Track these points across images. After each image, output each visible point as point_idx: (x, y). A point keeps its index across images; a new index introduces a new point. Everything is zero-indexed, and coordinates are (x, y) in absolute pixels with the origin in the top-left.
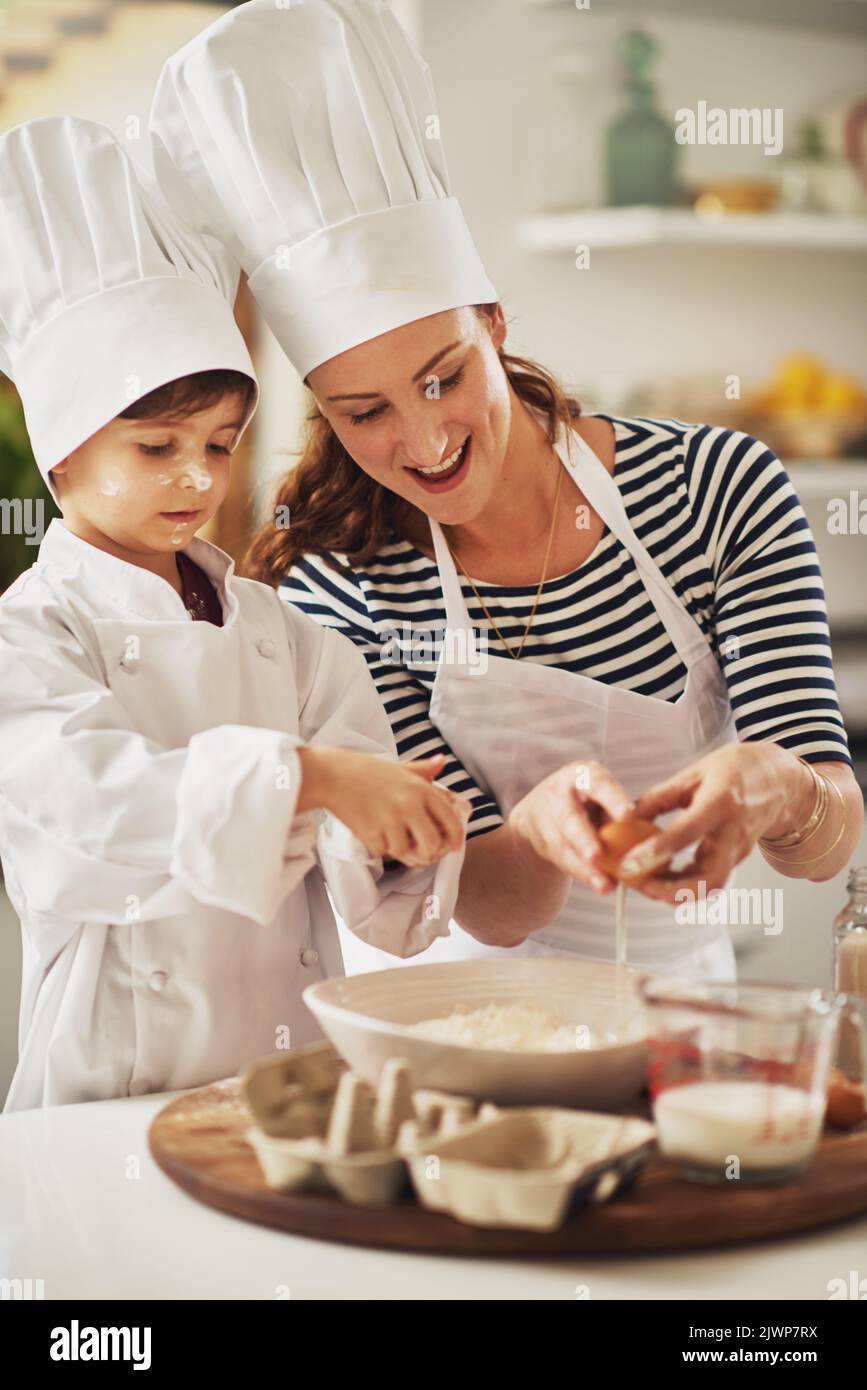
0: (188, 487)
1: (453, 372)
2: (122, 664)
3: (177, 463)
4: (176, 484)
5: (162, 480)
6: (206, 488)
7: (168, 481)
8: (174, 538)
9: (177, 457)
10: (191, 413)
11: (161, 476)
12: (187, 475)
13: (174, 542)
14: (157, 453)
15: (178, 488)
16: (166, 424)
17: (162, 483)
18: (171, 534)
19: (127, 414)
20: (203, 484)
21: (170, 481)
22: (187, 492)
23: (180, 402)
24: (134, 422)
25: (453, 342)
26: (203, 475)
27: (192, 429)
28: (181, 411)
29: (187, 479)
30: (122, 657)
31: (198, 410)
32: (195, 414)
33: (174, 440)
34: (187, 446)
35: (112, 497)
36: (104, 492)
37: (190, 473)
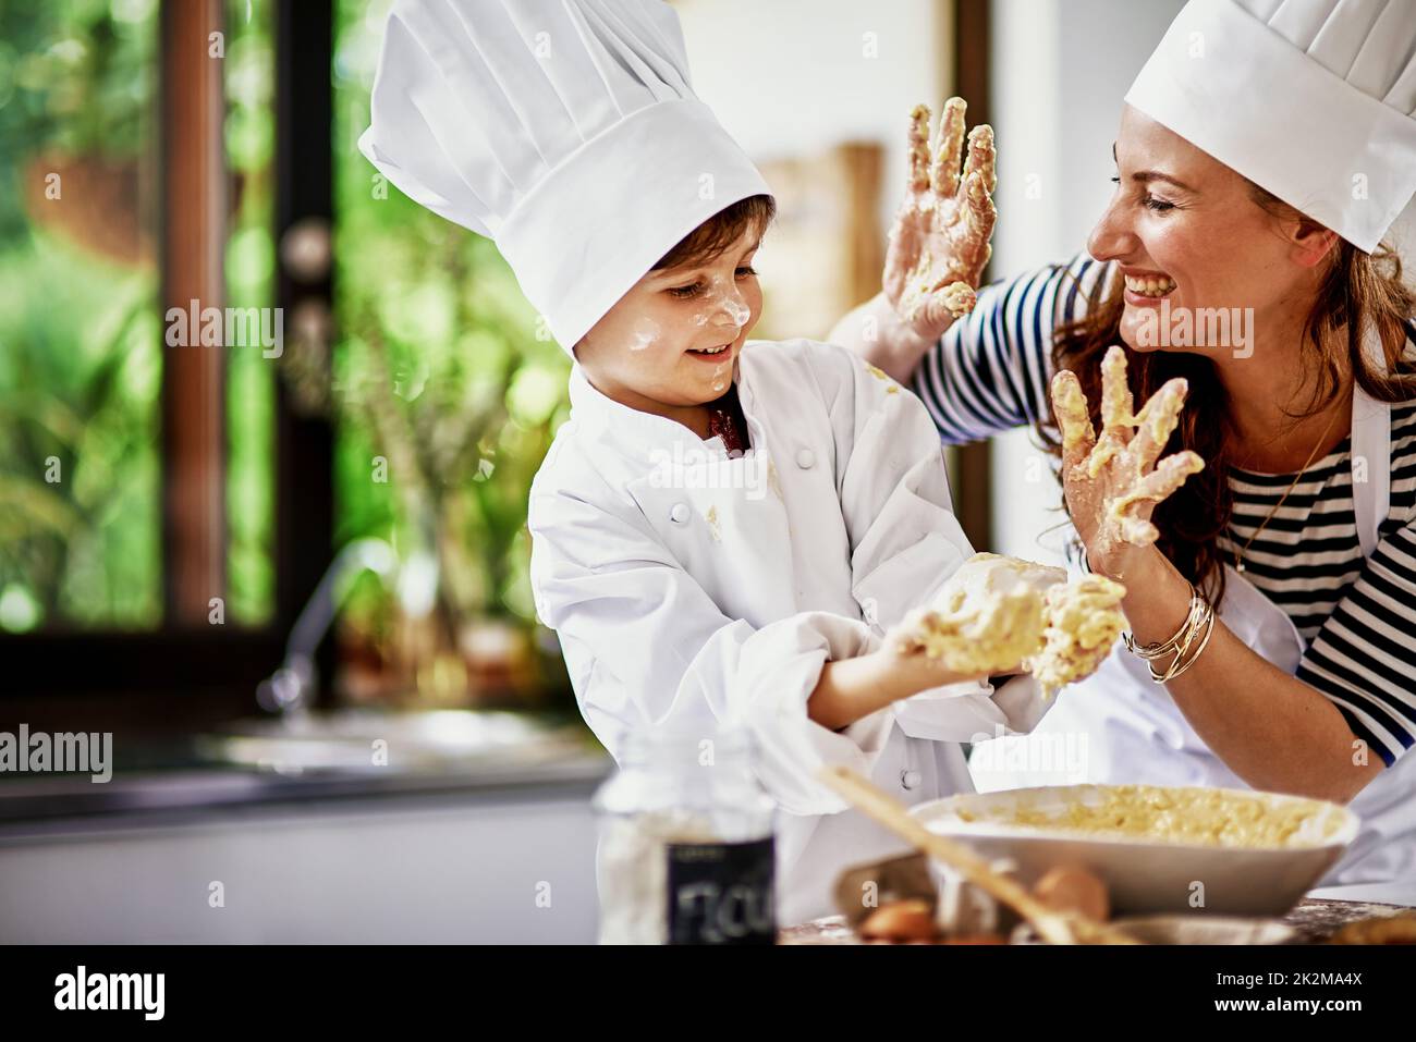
0: (723, 324)
3: (711, 301)
4: (711, 323)
5: (699, 321)
6: (746, 322)
7: (704, 321)
8: (715, 385)
9: (709, 295)
11: (697, 316)
12: (725, 313)
13: (717, 389)
14: (692, 292)
15: (714, 326)
16: (696, 266)
17: (699, 324)
18: (710, 382)
19: (656, 267)
20: (741, 319)
21: (706, 319)
22: (724, 329)
26: (739, 310)
27: (720, 265)
28: (712, 249)
29: (724, 316)
30: (671, 514)
31: (727, 244)
32: (727, 250)
33: (702, 277)
34: (717, 282)
35: (642, 350)
36: (633, 348)
37: (726, 309)
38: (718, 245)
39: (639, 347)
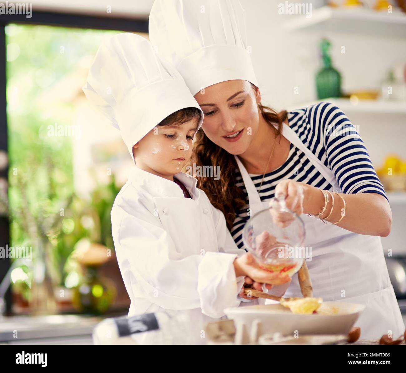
0: (181, 149)
1: (241, 101)
2: (164, 212)
3: (178, 141)
4: (177, 149)
5: (173, 147)
6: (187, 149)
7: (175, 147)
8: (177, 167)
9: (177, 139)
10: (183, 123)
11: (173, 146)
12: (181, 145)
13: (177, 169)
14: (171, 137)
15: (178, 150)
16: (174, 127)
19: (161, 124)
20: (186, 148)
22: (181, 151)
23: (179, 119)
24: (163, 127)
25: (242, 90)
26: (186, 145)
27: (182, 129)
29: (180, 146)
31: (185, 122)
32: (184, 123)
33: (176, 133)
34: (180, 136)
35: (156, 154)
36: (153, 153)
37: (182, 144)
38: (182, 121)
39: (155, 153)
